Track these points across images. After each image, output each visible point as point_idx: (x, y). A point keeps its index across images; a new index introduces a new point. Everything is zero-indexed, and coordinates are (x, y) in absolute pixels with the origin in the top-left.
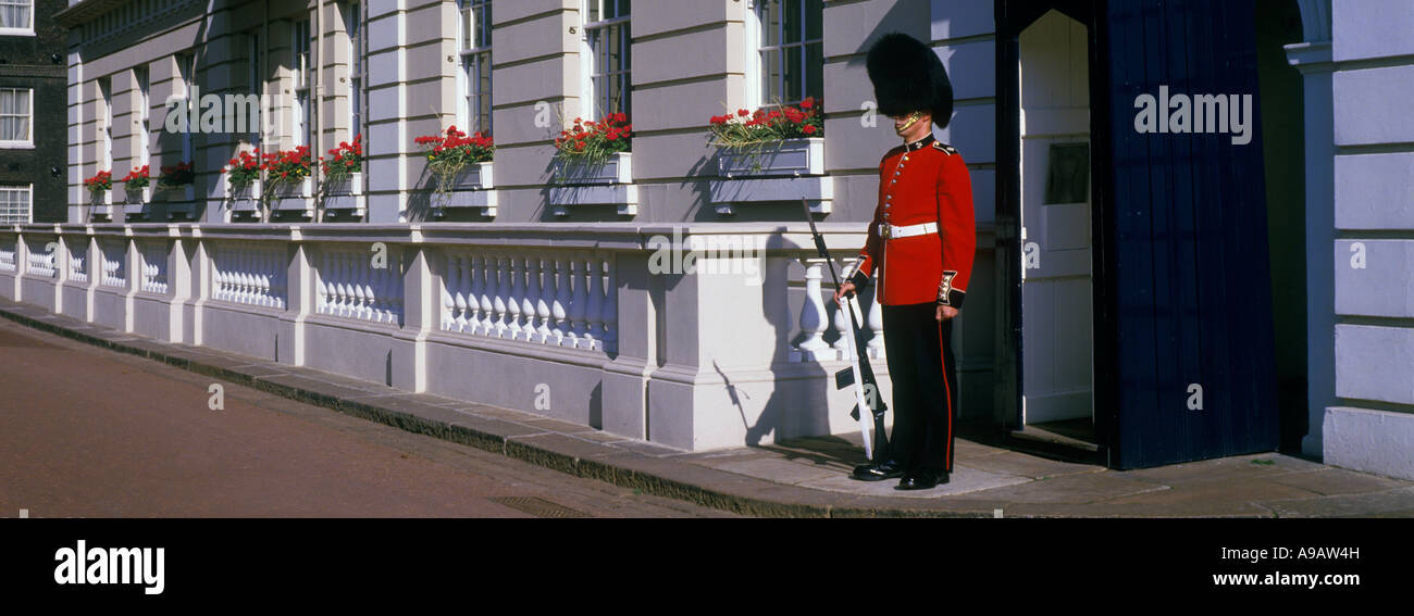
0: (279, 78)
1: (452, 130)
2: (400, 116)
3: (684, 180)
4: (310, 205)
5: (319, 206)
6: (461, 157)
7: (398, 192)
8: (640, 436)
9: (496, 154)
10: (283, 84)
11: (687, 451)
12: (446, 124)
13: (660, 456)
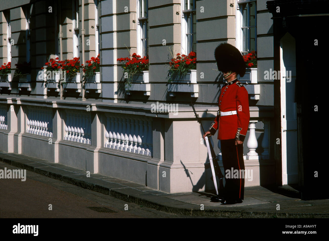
0: (66, 24)
1: (135, 55)
2: (114, 47)
3: (215, 83)
4: (79, 86)
5: (83, 87)
6: (135, 69)
7: (113, 82)
8: (157, 188)
9: (150, 67)
10: (68, 27)
11: (168, 193)
12: (132, 52)
13: (157, 195)
